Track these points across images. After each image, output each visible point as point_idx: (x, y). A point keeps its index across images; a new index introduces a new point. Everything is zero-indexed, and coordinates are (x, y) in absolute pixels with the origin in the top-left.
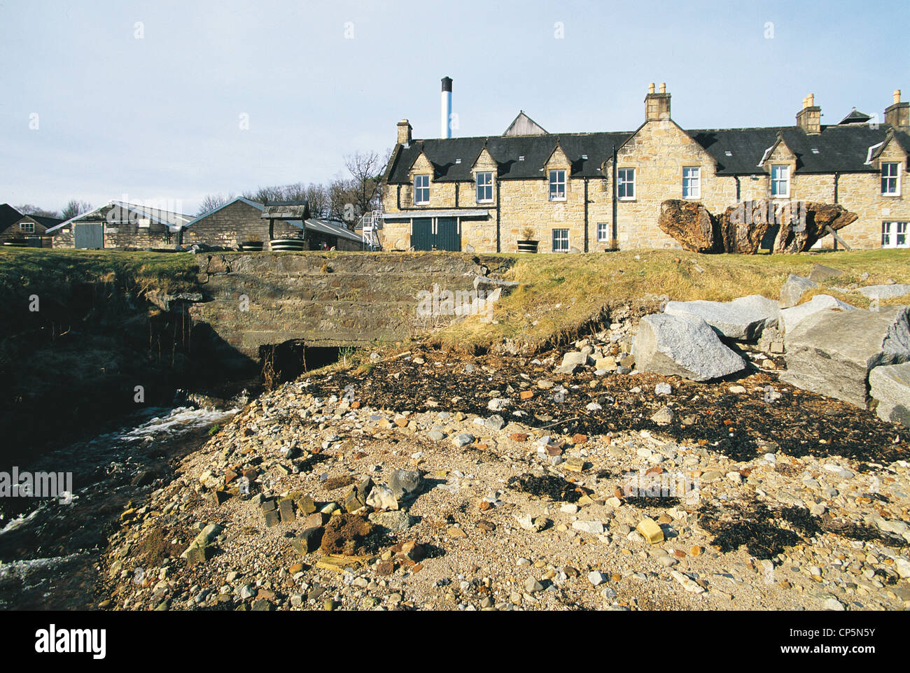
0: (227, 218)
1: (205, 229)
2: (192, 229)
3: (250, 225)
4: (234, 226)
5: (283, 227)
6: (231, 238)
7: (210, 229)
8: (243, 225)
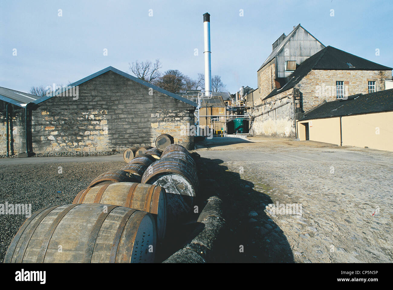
0: (93, 93)
1: (65, 107)
2: (43, 107)
3: (125, 102)
4: (104, 103)
5: (170, 105)
6: (100, 118)
7: (71, 107)
8: (117, 102)
